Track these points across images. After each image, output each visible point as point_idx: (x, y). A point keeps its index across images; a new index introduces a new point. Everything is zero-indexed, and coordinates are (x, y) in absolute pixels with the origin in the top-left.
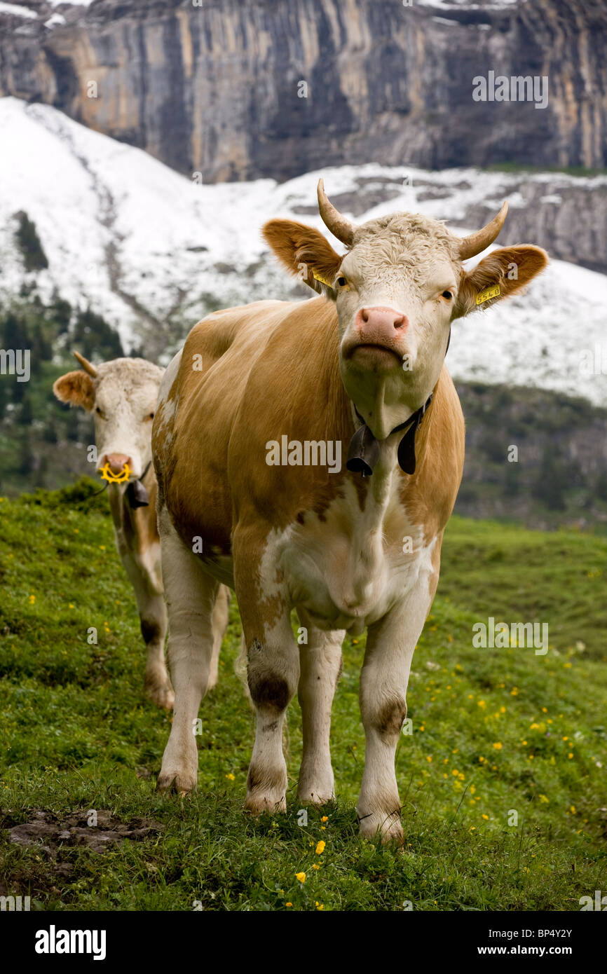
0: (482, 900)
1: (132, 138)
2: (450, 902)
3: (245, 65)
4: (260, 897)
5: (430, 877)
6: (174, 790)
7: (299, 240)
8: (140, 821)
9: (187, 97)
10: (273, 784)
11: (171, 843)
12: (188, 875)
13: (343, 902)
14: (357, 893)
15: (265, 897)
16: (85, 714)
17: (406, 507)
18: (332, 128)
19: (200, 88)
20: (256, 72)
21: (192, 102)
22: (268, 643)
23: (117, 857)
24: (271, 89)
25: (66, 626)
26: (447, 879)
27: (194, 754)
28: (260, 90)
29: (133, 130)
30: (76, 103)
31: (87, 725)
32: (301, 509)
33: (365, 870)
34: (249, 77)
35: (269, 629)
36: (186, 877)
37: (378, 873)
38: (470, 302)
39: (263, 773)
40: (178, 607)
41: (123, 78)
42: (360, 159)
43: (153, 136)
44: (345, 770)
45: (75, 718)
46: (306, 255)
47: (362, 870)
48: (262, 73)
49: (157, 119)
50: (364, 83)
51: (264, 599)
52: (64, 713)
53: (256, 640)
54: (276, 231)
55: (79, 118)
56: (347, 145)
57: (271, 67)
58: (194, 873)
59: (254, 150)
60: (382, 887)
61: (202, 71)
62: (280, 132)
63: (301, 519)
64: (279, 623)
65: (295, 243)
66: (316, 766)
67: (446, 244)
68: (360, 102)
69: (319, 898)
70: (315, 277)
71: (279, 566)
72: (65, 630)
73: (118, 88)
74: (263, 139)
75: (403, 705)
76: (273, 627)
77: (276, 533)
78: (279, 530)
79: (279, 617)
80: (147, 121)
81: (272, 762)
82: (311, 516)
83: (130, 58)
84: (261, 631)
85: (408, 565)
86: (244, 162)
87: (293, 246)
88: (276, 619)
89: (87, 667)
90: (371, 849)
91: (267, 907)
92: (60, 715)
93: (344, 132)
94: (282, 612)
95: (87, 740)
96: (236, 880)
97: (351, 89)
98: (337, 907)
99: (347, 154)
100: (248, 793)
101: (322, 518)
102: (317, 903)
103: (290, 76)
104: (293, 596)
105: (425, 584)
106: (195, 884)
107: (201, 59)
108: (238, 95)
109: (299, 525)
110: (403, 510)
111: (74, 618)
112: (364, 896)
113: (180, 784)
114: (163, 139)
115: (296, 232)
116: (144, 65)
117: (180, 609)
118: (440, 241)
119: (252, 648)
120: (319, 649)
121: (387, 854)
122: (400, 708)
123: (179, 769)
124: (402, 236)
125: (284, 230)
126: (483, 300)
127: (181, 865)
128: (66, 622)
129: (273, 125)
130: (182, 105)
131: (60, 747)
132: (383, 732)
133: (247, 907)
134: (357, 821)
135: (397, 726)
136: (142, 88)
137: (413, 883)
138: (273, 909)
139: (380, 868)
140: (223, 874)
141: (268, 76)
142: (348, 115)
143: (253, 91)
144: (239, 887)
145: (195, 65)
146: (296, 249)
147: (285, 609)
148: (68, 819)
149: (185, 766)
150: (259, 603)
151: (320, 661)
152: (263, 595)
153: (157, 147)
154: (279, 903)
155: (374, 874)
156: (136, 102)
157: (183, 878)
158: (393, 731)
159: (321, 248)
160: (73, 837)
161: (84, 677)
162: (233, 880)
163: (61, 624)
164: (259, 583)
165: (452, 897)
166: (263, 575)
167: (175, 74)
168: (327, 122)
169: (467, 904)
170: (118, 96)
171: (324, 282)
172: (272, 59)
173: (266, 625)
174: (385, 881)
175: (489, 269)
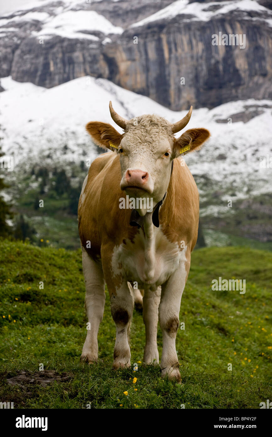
0: (212, 402)
1: (143, 92)
2: (197, 404)
3: (192, 57)
4: (110, 403)
5: (188, 393)
6: (87, 361)
7: (102, 130)
8: (65, 374)
9: (167, 73)
10: (124, 357)
11: (76, 382)
12: (80, 395)
13: (148, 404)
14: (154, 401)
15: (112, 403)
16: (77, 338)
17: (167, 236)
18: (233, 84)
19: (172, 68)
20: (197, 60)
21: (169, 75)
22: (118, 295)
23: (51, 388)
24: (204, 68)
25: (75, 301)
26: (196, 394)
27: (96, 346)
28: (200, 68)
29: (143, 89)
30: (117, 78)
31: (78, 342)
32: (124, 238)
33: (160, 391)
34: (195, 62)
35: (118, 289)
36: (79, 395)
37: (166, 392)
38: (177, 153)
39: (119, 352)
40: (89, 282)
41: (138, 66)
42: (245, 97)
43: (152, 91)
44: (193, 358)
45: (73, 339)
46: (106, 136)
47: (158, 392)
48: (200, 61)
49: (154, 83)
50: (246, 63)
51: (114, 276)
52: (68, 337)
53: (113, 294)
54: (91, 127)
55: (119, 84)
56: (240, 91)
57: (204, 58)
58: (83, 394)
59: (198, 95)
60: (167, 398)
61: (173, 61)
62: (209, 86)
63: (124, 242)
64: (122, 286)
65: (100, 131)
66: (150, 350)
67: (166, 129)
68: (245, 72)
69: (137, 403)
70: (110, 145)
71: (119, 261)
72: (74, 302)
73: (136, 70)
74: (201, 90)
75: (177, 320)
76: (119, 288)
77: (117, 247)
78: (118, 246)
79: (122, 284)
80: (150, 84)
81: (123, 347)
82: (128, 241)
83: (141, 56)
84: (115, 290)
85: (173, 260)
86: (194, 101)
87: (99, 133)
88: (120, 284)
89: (83, 318)
90: (162, 382)
91: (112, 407)
92: (67, 338)
93: (237, 86)
94: (123, 281)
95: (76, 348)
96: (101, 396)
97: (240, 65)
98: (145, 406)
99: (240, 95)
100: (114, 360)
101: (133, 242)
102: (135, 405)
103: (213, 61)
104: (127, 274)
105: (183, 266)
106: (83, 398)
107: (173, 56)
108: (189, 71)
109: (124, 244)
110: (166, 237)
111: (78, 297)
112: (158, 401)
113: (89, 359)
114: (157, 91)
115: (101, 126)
116: (147, 59)
117: (90, 283)
118: (163, 128)
119: (112, 298)
120: (151, 299)
121: (170, 384)
122: (175, 321)
123: (90, 353)
124: (146, 128)
125: (95, 126)
126: (183, 151)
127: (77, 390)
128: (74, 299)
129: (206, 83)
130: (165, 76)
131: (65, 352)
132: (169, 332)
133: (103, 407)
134: (161, 371)
135: (175, 329)
136: (147, 69)
137: (180, 396)
138: (115, 408)
139: (167, 390)
140: (95, 394)
141: (203, 62)
142: (239, 78)
143: (196, 69)
144: (102, 399)
145: (170, 58)
146: (101, 134)
147: (124, 280)
148: (35, 374)
149: (92, 351)
150: (112, 278)
151: (152, 304)
152: (114, 274)
153: (154, 96)
154: (118, 405)
155: (164, 393)
156: (144, 77)
157: (78, 396)
158: (173, 331)
159: (112, 132)
160: (35, 381)
161: (81, 322)
162: (100, 396)
163: (72, 300)
164: (111, 270)
165: (198, 401)
166: (113, 266)
167: (161, 63)
168: (230, 81)
169: (205, 404)
170: (136, 74)
171: (115, 147)
172: (204, 54)
173: (116, 287)
174: (168, 395)
175: (185, 138)
